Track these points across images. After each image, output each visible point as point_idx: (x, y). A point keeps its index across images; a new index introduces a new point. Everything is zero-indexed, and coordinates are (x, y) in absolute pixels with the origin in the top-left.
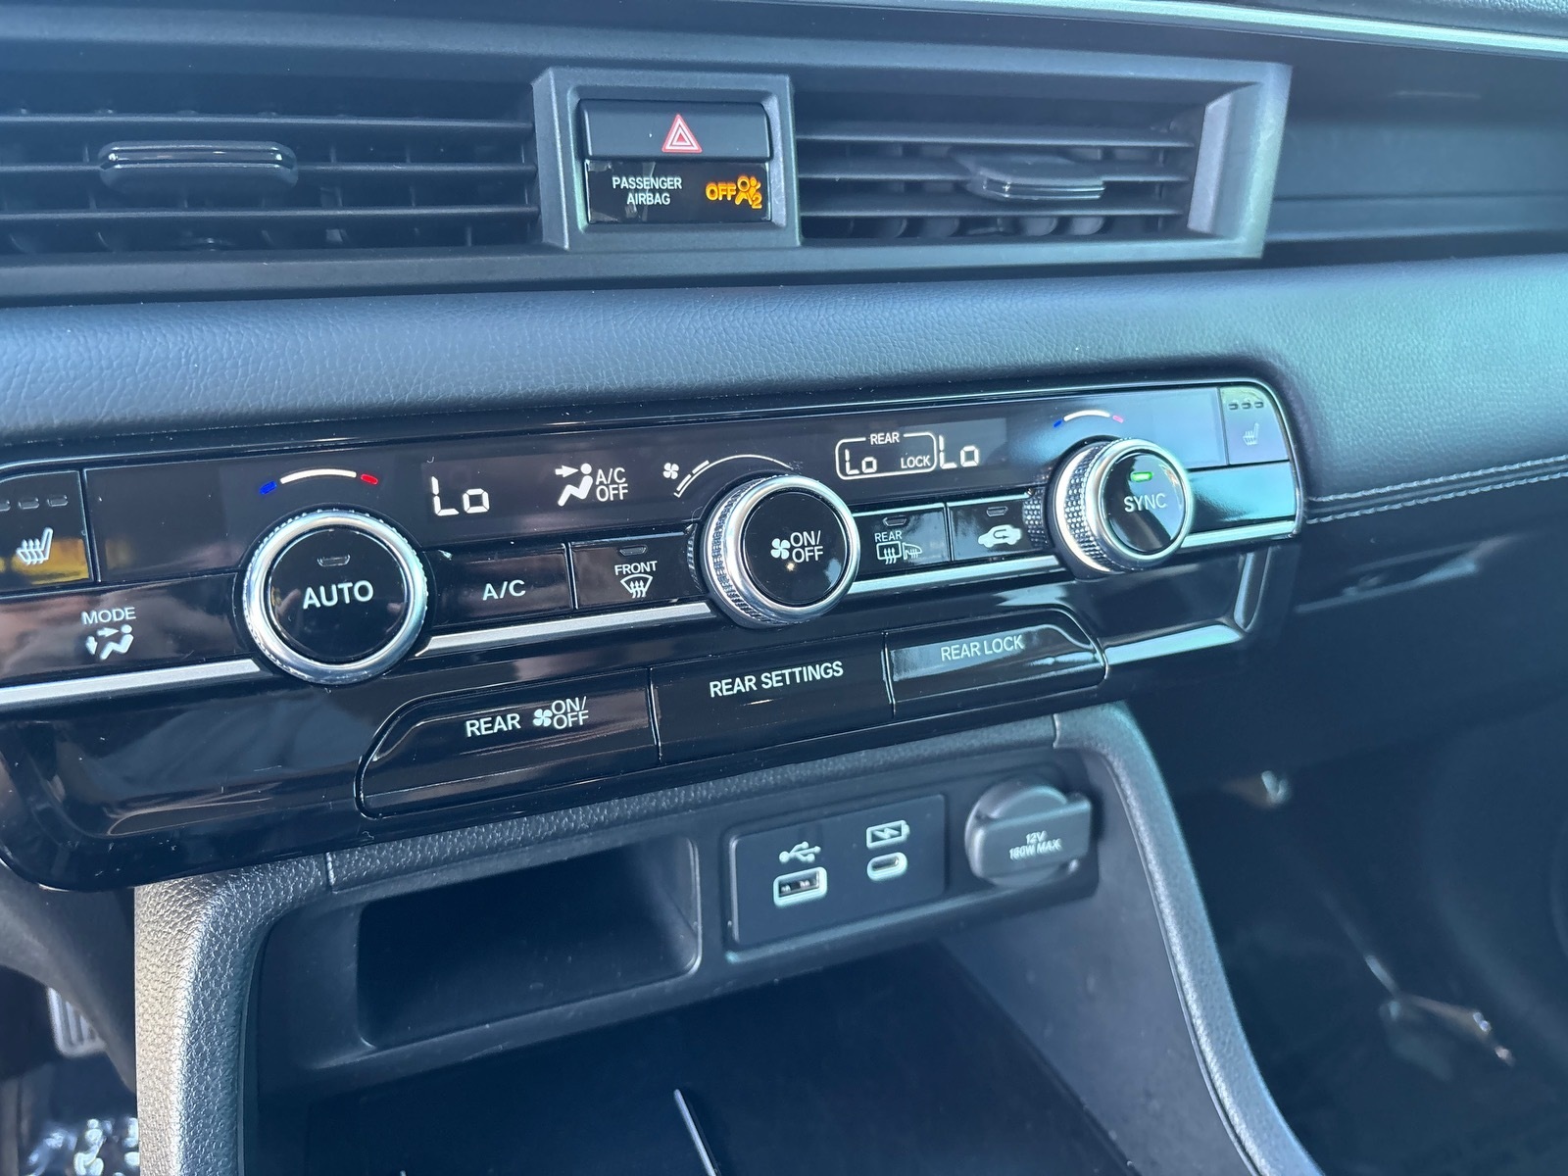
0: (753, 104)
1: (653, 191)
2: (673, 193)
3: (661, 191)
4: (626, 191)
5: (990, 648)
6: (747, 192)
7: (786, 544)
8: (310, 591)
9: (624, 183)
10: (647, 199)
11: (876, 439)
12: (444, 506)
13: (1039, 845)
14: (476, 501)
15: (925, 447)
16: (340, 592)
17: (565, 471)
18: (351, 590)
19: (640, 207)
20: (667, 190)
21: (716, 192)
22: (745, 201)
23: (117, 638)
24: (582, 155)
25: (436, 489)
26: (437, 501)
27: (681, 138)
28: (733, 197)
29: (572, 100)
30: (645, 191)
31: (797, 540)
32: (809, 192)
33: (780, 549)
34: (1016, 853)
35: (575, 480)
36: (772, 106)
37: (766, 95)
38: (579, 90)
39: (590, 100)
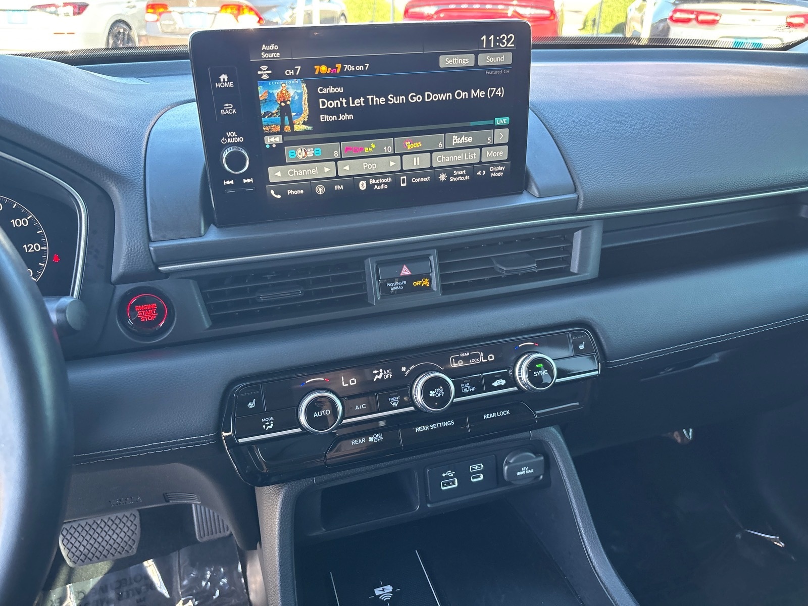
0: (426, 258)
1: (398, 286)
2: (404, 286)
3: (400, 286)
4: (391, 287)
5: (499, 414)
6: (426, 282)
7: (434, 392)
8: (315, 413)
9: (390, 285)
10: (396, 288)
11: (462, 355)
12: (345, 384)
13: (525, 471)
14: (353, 382)
15: (477, 356)
16: (322, 412)
17: (376, 372)
18: (325, 412)
19: (394, 290)
20: (402, 285)
21: (416, 284)
22: (424, 285)
23: (270, 425)
24: (378, 279)
25: (343, 380)
26: (343, 382)
27: (405, 271)
28: (421, 284)
29: (375, 265)
30: (395, 286)
31: (437, 391)
32: (443, 277)
33: (432, 394)
34: (518, 474)
35: (378, 374)
36: (432, 258)
37: (430, 255)
38: (377, 262)
39: (379, 264)
